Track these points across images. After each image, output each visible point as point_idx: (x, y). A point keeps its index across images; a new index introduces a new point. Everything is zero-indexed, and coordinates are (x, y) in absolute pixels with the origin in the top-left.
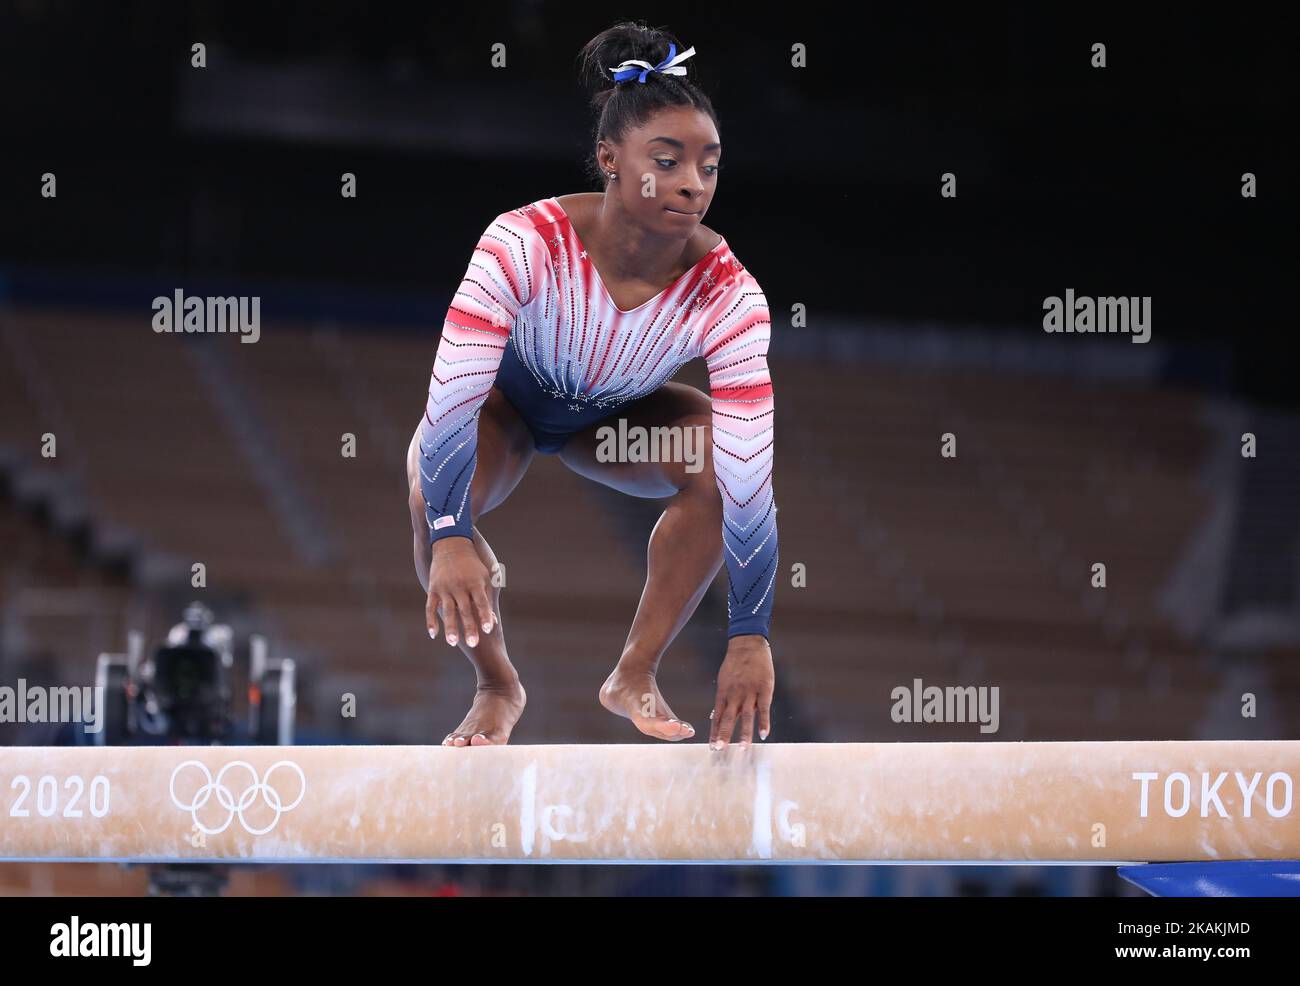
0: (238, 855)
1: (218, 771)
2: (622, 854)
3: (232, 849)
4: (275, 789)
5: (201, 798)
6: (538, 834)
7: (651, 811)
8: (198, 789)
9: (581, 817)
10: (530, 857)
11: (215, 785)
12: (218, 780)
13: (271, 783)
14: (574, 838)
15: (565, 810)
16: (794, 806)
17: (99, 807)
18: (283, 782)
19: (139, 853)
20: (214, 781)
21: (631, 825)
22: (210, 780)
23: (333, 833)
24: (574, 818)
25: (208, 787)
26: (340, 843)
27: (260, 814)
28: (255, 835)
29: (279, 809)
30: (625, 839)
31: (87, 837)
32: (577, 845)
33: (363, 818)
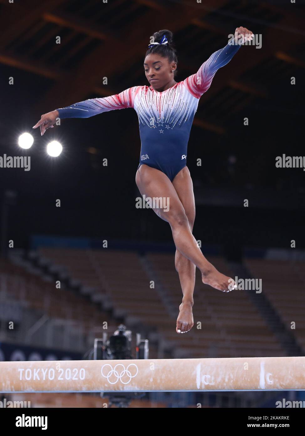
0: (120, 390)
1: (114, 367)
2: (224, 388)
3: (118, 388)
4: (130, 372)
5: (110, 374)
6: (201, 384)
7: (232, 376)
8: (109, 372)
9: (213, 378)
10: (199, 390)
11: (113, 371)
12: (114, 369)
13: (128, 370)
14: (211, 384)
15: (208, 376)
16: (271, 374)
17: (82, 377)
18: (132, 369)
19: (93, 389)
20: (113, 370)
21: (226, 380)
22: (112, 369)
23: (146, 383)
24: (211, 378)
25: (112, 371)
26: (147, 386)
27: (126, 378)
28: (124, 384)
29: (131, 377)
30: (225, 384)
31: (79, 385)
32: (212, 386)
33: (153, 379)
